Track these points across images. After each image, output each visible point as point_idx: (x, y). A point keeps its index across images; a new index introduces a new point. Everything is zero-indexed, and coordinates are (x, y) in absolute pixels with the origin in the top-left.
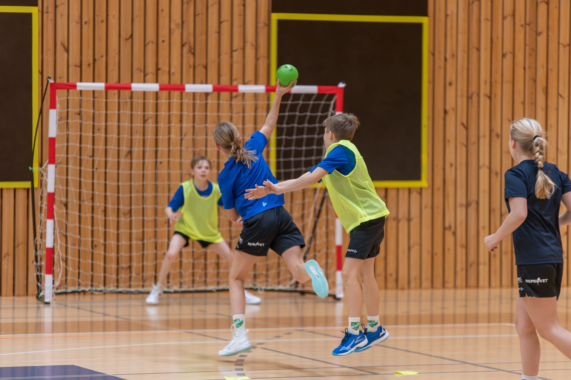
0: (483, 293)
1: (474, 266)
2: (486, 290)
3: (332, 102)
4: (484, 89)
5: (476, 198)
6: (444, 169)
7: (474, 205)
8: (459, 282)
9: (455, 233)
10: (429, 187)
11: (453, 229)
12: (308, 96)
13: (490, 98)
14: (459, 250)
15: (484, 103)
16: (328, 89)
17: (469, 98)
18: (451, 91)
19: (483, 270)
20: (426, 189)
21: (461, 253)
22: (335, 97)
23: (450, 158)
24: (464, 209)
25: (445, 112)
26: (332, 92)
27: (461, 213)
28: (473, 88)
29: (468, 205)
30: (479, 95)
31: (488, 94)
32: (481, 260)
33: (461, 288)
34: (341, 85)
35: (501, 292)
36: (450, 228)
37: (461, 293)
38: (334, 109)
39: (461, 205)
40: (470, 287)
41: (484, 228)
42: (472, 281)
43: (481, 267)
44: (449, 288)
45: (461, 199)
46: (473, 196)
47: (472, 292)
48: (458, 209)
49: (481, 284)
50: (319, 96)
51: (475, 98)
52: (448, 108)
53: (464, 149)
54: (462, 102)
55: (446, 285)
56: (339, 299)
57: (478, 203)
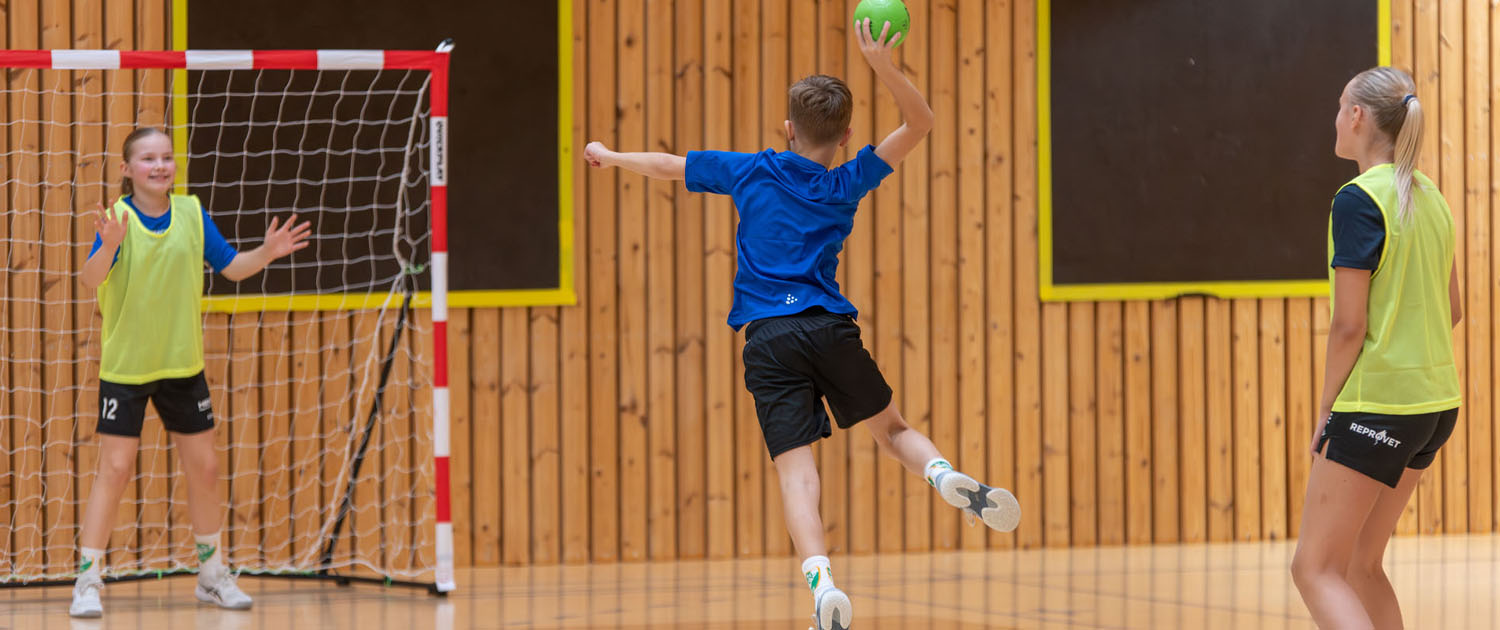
0: (720, 570)
1: (697, 503)
2: (728, 564)
3: (422, 91)
4: (716, 55)
5: (698, 332)
6: (617, 258)
7: (693, 349)
8: (657, 546)
9: (645, 421)
10: (578, 304)
11: (641, 411)
12: (360, 78)
13: (731, 76)
14: (656, 461)
15: (717, 89)
16: (411, 59)
17: (677, 77)
18: (631, 61)
19: (720, 511)
20: (570, 307)
21: (662, 469)
22: (429, 78)
23: (632, 231)
24: (669, 358)
25: (619, 114)
26: (419, 67)
27: (662, 367)
28: (689, 52)
29: (678, 349)
30: (702, 69)
31: (726, 66)
32: (714, 488)
33: (665, 559)
34: (444, 48)
35: (764, 568)
36: (634, 407)
37: (663, 571)
38: (424, 109)
39: (661, 349)
40: (688, 558)
42: (692, 542)
43: (714, 505)
44: (632, 560)
45: (661, 333)
46: (691, 327)
47: (691, 569)
48: (655, 360)
49: (714, 549)
50: (389, 77)
51: (692, 77)
52: (623, 103)
53: (667, 207)
54: (660, 85)
55: (626, 552)
56: (443, 594)
57: (703, 344)
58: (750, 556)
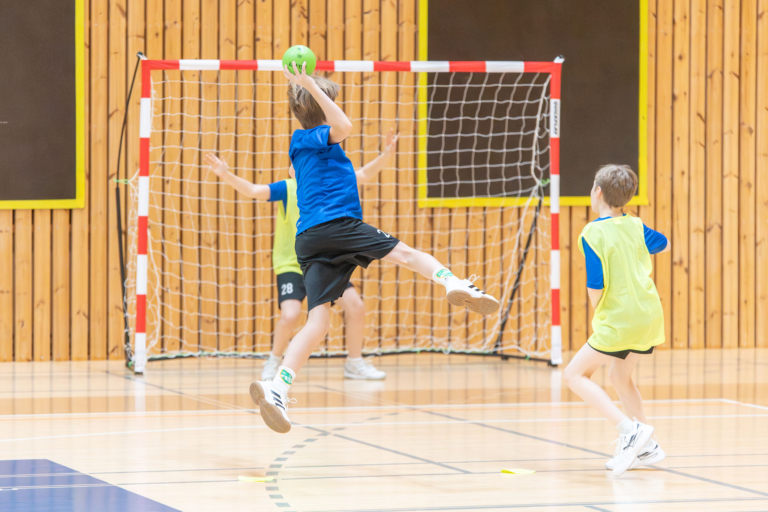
0: (730, 354)
1: (717, 317)
2: (735, 351)
3: (545, 85)
4: (731, 65)
5: (719, 222)
6: (672, 179)
7: (716, 230)
8: (693, 341)
9: (688, 271)
10: (650, 204)
11: (685, 265)
12: (510, 77)
13: (739, 77)
14: (694, 293)
15: (731, 83)
16: (539, 67)
17: (708, 77)
18: (681, 68)
19: (730, 322)
20: (645, 206)
21: (697, 297)
22: (550, 77)
23: (681, 163)
24: (702, 235)
25: (674, 98)
26: (543, 71)
27: (697, 241)
28: (715, 63)
29: (706, 231)
30: (722, 73)
31: (737, 73)
32: (727, 309)
33: (698, 348)
34: (559, 60)
36: (681, 262)
37: (697, 355)
38: (547, 95)
39: (697, 230)
40: (711, 347)
41: (730, 262)
42: (714, 338)
43: (726, 318)
44: (679, 348)
45: (697, 221)
46: (714, 218)
47: (713, 354)
48: (693, 236)
49: (726, 342)
50: (527, 77)
51: (717, 77)
52: (676, 92)
53: (702, 150)
54: (698, 83)
55: (676, 344)
56: (555, 366)
57: (721, 228)
58: (747, 347)
